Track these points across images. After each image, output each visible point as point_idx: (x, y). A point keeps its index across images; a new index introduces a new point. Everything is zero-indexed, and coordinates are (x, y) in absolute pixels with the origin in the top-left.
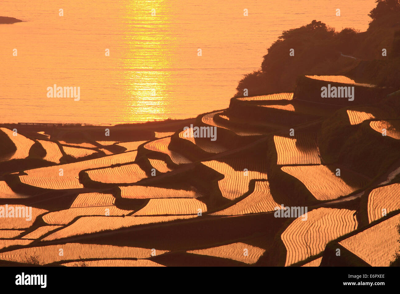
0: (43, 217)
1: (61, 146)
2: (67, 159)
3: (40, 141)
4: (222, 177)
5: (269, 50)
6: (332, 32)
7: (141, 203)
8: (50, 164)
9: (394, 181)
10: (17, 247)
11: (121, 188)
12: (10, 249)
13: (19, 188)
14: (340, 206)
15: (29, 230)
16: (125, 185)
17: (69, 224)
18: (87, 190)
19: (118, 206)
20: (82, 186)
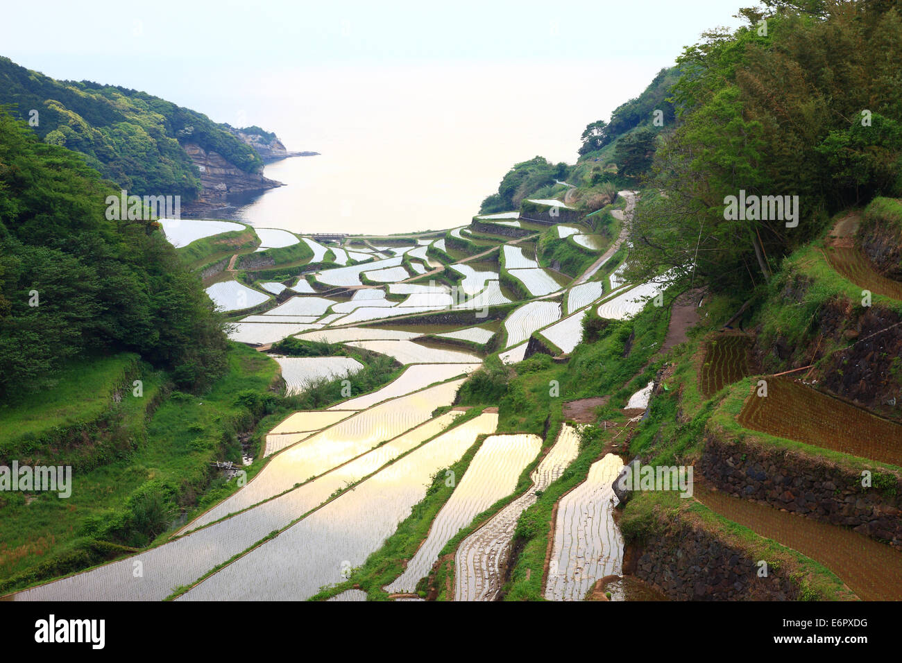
0: (332, 307)
1: (347, 252)
2: (353, 263)
3: (332, 249)
4: (463, 277)
5: (504, 178)
6: (551, 165)
7: (404, 297)
8: (339, 266)
9: (588, 281)
10: (314, 330)
11: (390, 285)
12: (309, 331)
13: (316, 285)
14: (549, 300)
15: (322, 317)
16: (393, 283)
17: (351, 313)
18: (365, 286)
19: (387, 299)
20: (361, 284)
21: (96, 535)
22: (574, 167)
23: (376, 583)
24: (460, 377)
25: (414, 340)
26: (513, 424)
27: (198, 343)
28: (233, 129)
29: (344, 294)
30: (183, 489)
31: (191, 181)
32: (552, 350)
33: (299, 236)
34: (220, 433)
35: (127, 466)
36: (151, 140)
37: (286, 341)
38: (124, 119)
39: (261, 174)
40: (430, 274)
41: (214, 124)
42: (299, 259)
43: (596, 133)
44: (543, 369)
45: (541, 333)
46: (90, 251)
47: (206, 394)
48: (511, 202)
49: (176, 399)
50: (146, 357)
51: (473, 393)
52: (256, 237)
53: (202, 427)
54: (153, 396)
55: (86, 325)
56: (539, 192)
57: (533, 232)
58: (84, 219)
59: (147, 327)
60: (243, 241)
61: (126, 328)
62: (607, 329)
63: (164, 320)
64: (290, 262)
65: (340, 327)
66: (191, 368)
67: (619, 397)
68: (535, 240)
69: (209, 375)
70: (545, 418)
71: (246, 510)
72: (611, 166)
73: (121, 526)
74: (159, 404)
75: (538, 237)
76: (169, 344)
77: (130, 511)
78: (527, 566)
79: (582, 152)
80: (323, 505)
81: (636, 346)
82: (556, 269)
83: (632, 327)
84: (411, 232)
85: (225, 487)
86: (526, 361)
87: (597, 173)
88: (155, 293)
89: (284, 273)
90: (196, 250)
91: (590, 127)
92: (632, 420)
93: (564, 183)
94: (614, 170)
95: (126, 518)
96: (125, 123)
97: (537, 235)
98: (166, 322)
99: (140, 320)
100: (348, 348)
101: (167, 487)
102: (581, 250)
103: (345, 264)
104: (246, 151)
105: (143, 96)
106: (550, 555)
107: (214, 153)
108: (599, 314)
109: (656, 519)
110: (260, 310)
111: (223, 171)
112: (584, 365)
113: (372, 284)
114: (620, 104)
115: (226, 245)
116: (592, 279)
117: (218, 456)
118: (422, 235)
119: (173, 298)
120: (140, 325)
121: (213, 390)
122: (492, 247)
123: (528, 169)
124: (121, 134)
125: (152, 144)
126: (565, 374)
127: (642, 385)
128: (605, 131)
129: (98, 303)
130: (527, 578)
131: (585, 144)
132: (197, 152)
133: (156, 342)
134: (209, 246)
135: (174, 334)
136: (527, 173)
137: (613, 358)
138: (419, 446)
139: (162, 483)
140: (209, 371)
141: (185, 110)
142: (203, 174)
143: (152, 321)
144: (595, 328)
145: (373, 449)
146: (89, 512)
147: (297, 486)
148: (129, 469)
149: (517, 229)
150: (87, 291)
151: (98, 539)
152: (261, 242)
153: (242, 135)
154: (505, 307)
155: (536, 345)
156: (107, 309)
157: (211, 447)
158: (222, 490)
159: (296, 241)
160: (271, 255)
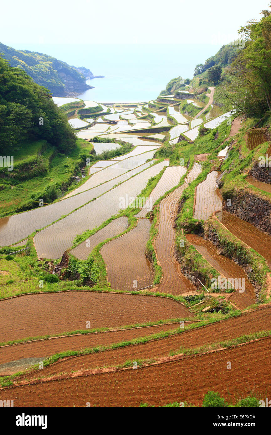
0: (110, 127)
1: (115, 109)
2: (117, 113)
3: (109, 108)
4: (155, 117)
7: (134, 124)
8: (112, 114)
9: (198, 118)
10: (104, 134)
11: (130, 120)
12: (103, 135)
13: (104, 120)
14: (185, 124)
15: (106, 130)
16: (131, 119)
17: (117, 129)
18: (121, 120)
19: (129, 124)
20: (120, 119)
21: (35, 199)
22: (192, 80)
23: (131, 214)
24: (155, 150)
25: (138, 138)
26: (176, 163)
27: (66, 137)
28: (75, 68)
29: (114, 123)
30: (62, 185)
31: (62, 85)
32: (187, 139)
33: (99, 104)
34: (74, 167)
35: (44, 177)
36: (48, 70)
37: (95, 138)
38: (39, 63)
39: (85, 83)
40: (143, 116)
41: (69, 66)
42: (98, 111)
43: (200, 68)
44: (185, 146)
45: (183, 134)
46: (29, 104)
47: (69, 154)
48: (170, 92)
49: (59, 156)
50: (49, 141)
51: (160, 154)
52: (84, 104)
53: (68, 165)
54: (51, 154)
55: (28, 129)
56: (180, 88)
57: (178, 102)
58: (27, 93)
59: (49, 131)
60: (80, 105)
61: (42, 131)
62: (207, 132)
63: (54, 129)
64: (95, 112)
65: (113, 133)
66: (64, 145)
67: (215, 152)
68: (179, 105)
69: (70, 148)
70: (188, 161)
71: (84, 192)
72: (205, 79)
73: (43, 196)
74: (54, 158)
75: (180, 104)
76: (56, 137)
77: (46, 191)
78: (187, 207)
79: (195, 75)
80: (110, 190)
81: (219, 136)
82: (187, 114)
83: (217, 130)
84: (136, 103)
85: (77, 185)
86: (178, 143)
87: (201, 81)
88: (51, 119)
89: (93, 116)
90: (64, 108)
91: (198, 66)
92: (221, 160)
93: (188, 86)
94: (207, 80)
95: (44, 194)
96: (39, 65)
97: (180, 103)
98: (55, 130)
99: (47, 129)
100: (116, 140)
101: (57, 184)
102: (195, 107)
103: (114, 113)
104: (79, 75)
105: (46, 56)
106: (195, 204)
107: (69, 76)
108: (204, 126)
109: (235, 191)
110: (86, 128)
111: (72, 82)
112: (200, 143)
113: (123, 119)
114: (208, 58)
115: (74, 106)
116: (199, 118)
117: (74, 175)
118: (140, 104)
119: (57, 121)
120: (46, 130)
121: (71, 153)
122: (164, 107)
123: (176, 81)
124: (38, 68)
125: (48, 72)
126: (193, 147)
127: (223, 148)
128: (203, 68)
129: (32, 122)
130: (188, 211)
131: (196, 72)
132: (64, 75)
133: (52, 136)
134: (68, 107)
135: (58, 134)
136: (176, 82)
137: (210, 141)
138: (143, 171)
139: (56, 183)
140: (70, 147)
141: (59, 61)
142: (66, 83)
143: (51, 129)
144: (203, 132)
145: (126, 172)
146: (32, 191)
147: (101, 184)
148: (45, 178)
149: (173, 101)
150: (29, 118)
151: (35, 200)
152: (85, 105)
153: (78, 70)
154: (169, 127)
155: (182, 138)
156: (35, 124)
157: (71, 172)
158: (76, 185)
159: (97, 105)
160: (89, 110)
